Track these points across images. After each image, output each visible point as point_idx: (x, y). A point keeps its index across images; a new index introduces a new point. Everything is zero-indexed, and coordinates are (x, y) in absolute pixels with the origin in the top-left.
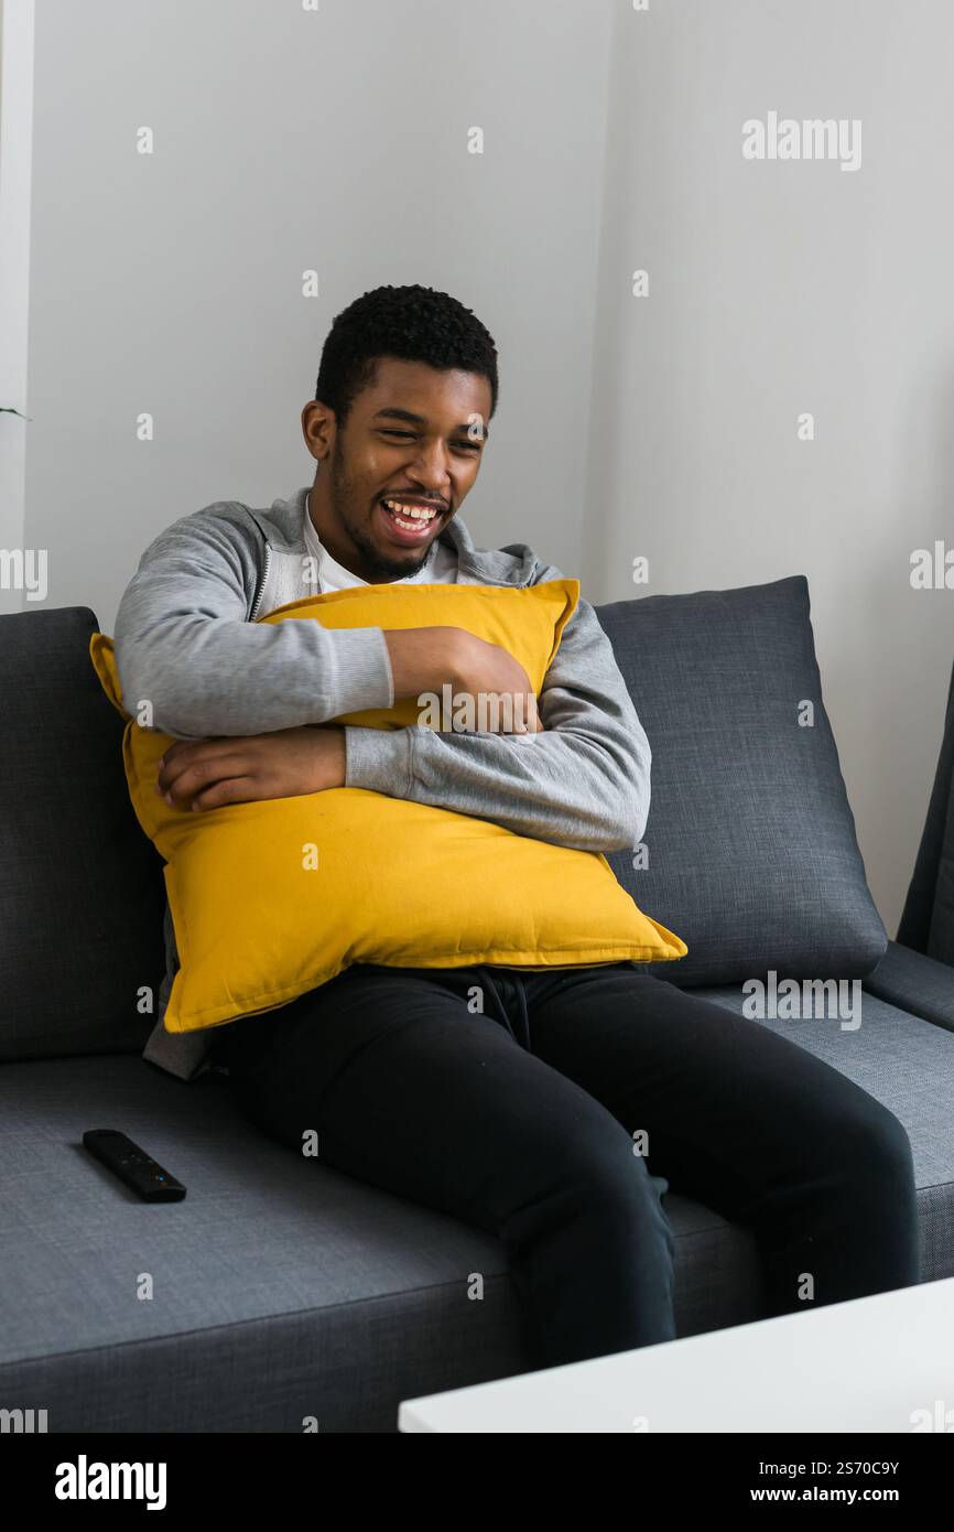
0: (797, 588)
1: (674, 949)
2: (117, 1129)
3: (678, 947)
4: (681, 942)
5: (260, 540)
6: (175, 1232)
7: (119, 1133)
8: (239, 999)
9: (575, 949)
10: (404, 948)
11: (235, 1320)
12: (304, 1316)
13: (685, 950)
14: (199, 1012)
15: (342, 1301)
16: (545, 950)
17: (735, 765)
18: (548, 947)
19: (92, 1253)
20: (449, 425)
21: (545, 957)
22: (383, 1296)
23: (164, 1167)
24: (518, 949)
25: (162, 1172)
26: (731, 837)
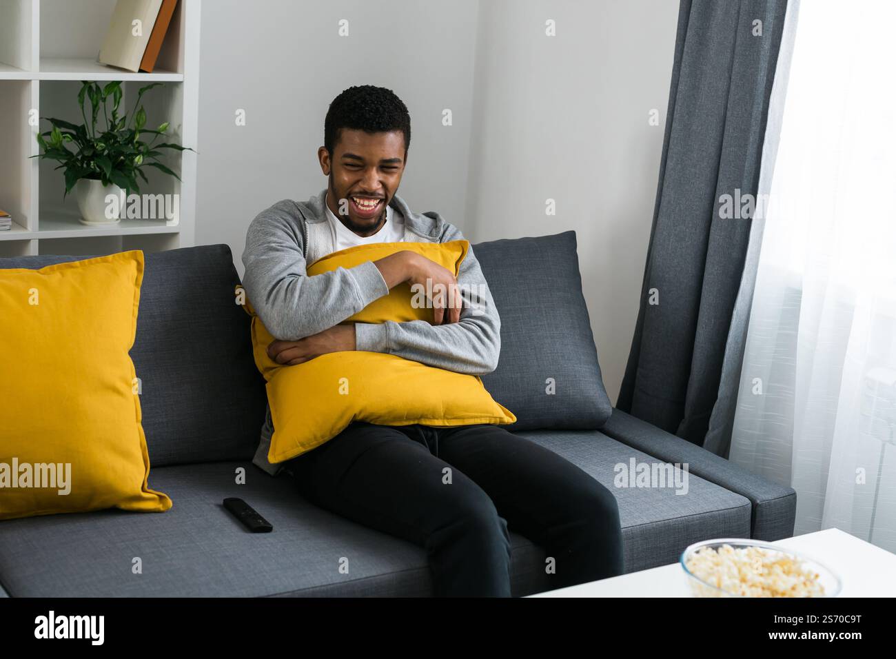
0: (570, 237)
1: (510, 419)
2: (240, 498)
3: (512, 418)
4: (513, 415)
5: (302, 220)
6: (267, 547)
7: (239, 499)
8: (303, 445)
9: (463, 418)
10: (380, 417)
11: (296, 589)
12: (329, 587)
13: (515, 419)
14: (284, 452)
15: (348, 580)
16: (448, 419)
17: (539, 323)
18: (449, 417)
19: (227, 556)
20: (376, 160)
21: (448, 422)
22: (367, 578)
23: (262, 516)
24: (434, 418)
25: (261, 518)
26: (537, 359)
